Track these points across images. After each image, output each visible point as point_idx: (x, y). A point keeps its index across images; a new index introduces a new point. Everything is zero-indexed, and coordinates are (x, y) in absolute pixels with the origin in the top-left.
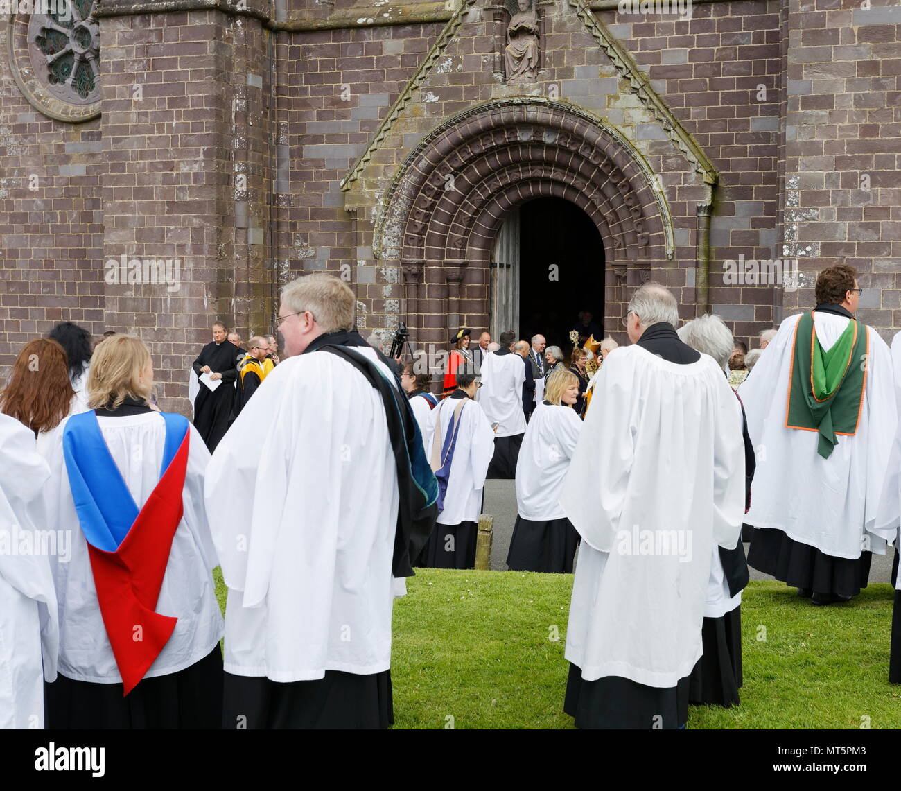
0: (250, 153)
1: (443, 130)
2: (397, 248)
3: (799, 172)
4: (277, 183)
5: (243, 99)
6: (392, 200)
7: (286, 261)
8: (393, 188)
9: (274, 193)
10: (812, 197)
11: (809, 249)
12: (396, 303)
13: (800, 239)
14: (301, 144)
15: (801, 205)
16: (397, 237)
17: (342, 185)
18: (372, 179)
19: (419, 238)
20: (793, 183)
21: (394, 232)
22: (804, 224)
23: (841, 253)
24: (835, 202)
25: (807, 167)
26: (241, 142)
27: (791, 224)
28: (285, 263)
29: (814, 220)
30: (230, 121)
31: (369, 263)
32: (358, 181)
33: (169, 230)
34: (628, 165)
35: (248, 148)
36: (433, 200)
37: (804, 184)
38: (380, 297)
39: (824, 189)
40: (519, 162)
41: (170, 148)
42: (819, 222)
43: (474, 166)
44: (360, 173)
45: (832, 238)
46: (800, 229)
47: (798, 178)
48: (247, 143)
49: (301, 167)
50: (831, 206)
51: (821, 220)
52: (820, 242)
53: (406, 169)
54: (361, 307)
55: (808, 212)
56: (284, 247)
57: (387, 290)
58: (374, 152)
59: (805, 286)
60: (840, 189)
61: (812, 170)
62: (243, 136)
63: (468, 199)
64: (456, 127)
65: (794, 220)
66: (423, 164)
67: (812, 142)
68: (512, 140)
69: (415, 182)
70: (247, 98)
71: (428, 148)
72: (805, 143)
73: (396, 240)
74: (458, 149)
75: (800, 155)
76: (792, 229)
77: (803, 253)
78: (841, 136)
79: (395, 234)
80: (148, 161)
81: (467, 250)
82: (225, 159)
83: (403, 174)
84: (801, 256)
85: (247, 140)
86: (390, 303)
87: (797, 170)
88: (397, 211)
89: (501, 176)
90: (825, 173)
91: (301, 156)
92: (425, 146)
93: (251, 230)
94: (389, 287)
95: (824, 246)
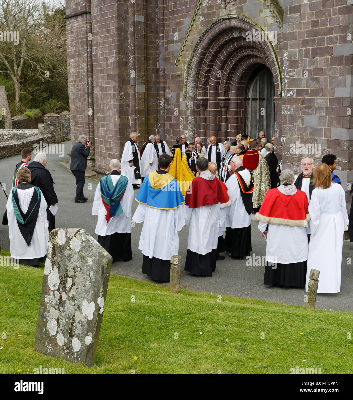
0: (136, 51)
1: (205, 35)
2: (193, 92)
3: (288, 50)
4: (159, 63)
5: (132, 27)
6: (190, 70)
7: (163, 99)
8: (189, 64)
9: (158, 68)
10: (293, 64)
11: (291, 93)
12: (193, 119)
13: (288, 87)
14: (168, 44)
15: (289, 68)
16: (192, 87)
17: (175, 63)
18: (184, 60)
19: (203, 87)
20: (286, 56)
21: (191, 85)
22: (289, 79)
23: (303, 95)
24: (301, 66)
25: (291, 47)
26: (131, 47)
27: (285, 79)
28: (162, 100)
29: (294, 77)
30: (127, 38)
31: (183, 100)
32: (180, 61)
33: (108, 87)
34: (266, 47)
35: (135, 48)
36: (208, 69)
37: (289, 56)
38: (187, 116)
39: (297, 59)
40: (242, 47)
41: (107, 51)
42: (295, 77)
43: (224, 51)
44: (181, 57)
45: (300, 87)
46: (288, 82)
47: (288, 53)
48: (134, 47)
49: (168, 55)
50: (300, 69)
51: (296, 77)
52: (295, 89)
53: (194, 54)
54: (181, 120)
55: (291, 72)
56: (162, 92)
57: (189, 112)
58: (185, 47)
59: (290, 114)
60: (303, 58)
61: (293, 48)
62: (132, 44)
63: (226, 67)
64: (209, 32)
65: (286, 77)
66: (199, 51)
67: (293, 32)
68: (232, 37)
69: (197, 60)
70: (134, 27)
71: (201, 43)
72: (290, 33)
73: (192, 88)
74: (214, 42)
75: (288, 40)
76: (285, 82)
77: (289, 95)
78: (304, 28)
79: (191, 86)
80: (102, 57)
81: (230, 92)
82: (124, 55)
83: (193, 57)
84: (289, 97)
85: (134, 45)
86: (190, 119)
87: (287, 49)
88: (192, 75)
89: (237, 55)
90: (297, 49)
91: (168, 50)
92: (200, 43)
93: (137, 86)
94: (189, 111)
95: (297, 91)
